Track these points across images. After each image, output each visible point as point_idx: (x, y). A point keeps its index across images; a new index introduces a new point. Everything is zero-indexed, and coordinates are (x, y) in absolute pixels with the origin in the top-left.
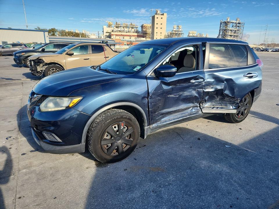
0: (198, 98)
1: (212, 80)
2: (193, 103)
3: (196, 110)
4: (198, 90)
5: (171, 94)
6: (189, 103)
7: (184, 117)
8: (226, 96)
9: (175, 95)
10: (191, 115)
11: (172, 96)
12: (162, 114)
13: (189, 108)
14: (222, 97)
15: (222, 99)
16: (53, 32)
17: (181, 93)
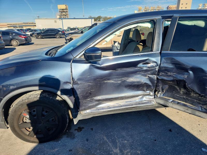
0: (150, 86)
1: (171, 66)
2: (144, 91)
3: (148, 98)
4: (150, 76)
5: (109, 80)
6: (138, 90)
7: (129, 105)
8: (191, 92)
9: (115, 81)
10: (139, 104)
11: (111, 81)
12: (99, 100)
13: (137, 96)
14: (187, 92)
15: (186, 93)
16: (99, 18)
17: (124, 79)
